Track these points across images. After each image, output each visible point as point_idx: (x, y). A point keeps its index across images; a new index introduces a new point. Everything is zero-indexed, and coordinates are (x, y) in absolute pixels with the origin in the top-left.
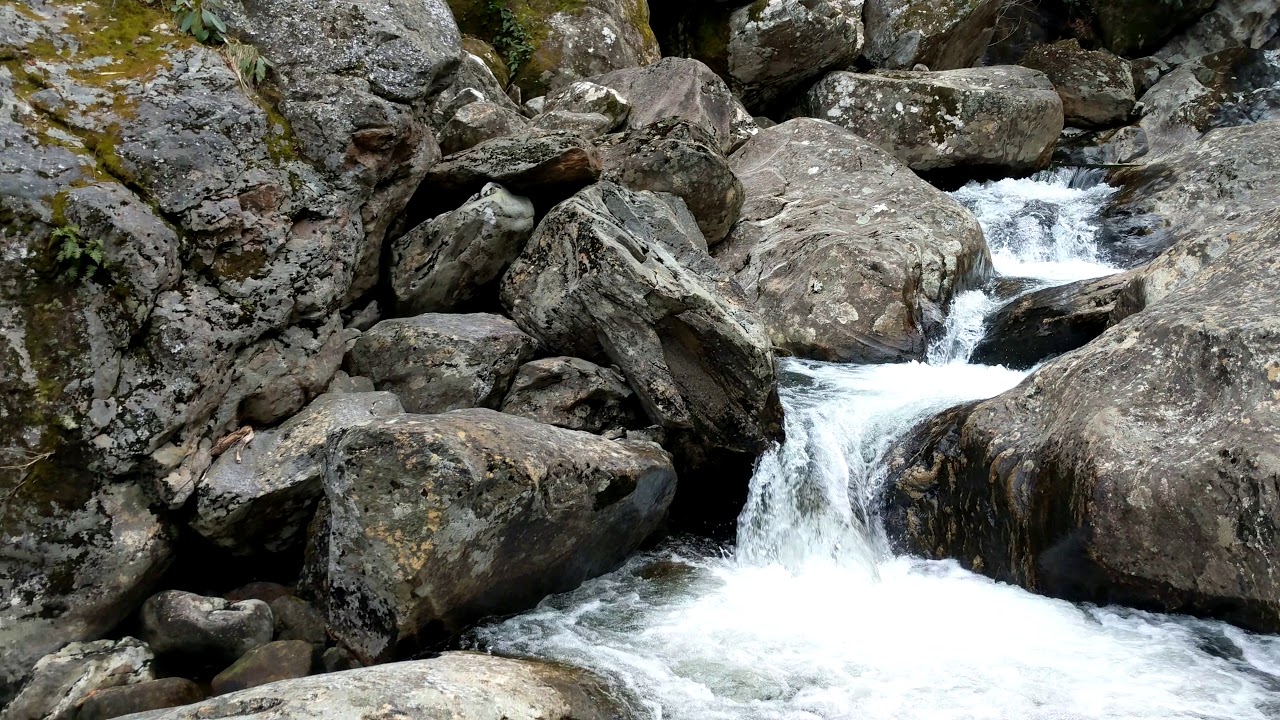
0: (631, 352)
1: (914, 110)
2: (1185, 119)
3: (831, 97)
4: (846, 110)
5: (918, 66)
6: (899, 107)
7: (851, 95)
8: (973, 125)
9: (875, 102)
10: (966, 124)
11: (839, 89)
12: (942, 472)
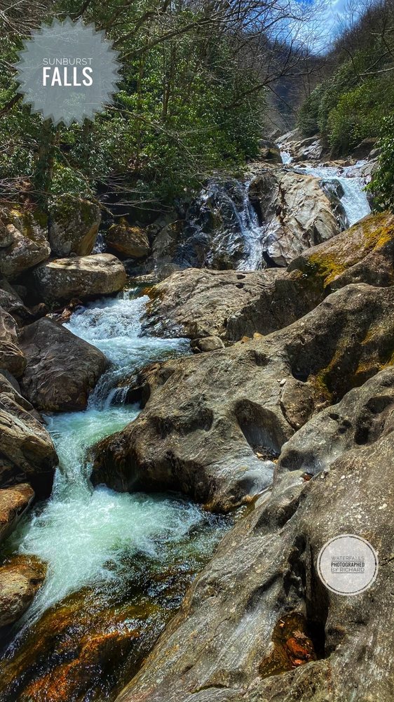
0: (13, 456)
1: (74, 279)
2: (167, 254)
3: (42, 274)
4: (48, 279)
5: (72, 253)
6: (68, 278)
7: (49, 274)
8: (95, 283)
9: (59, 276)
10: (93, 283)
11: (44, 272)
12: (103, 462)
